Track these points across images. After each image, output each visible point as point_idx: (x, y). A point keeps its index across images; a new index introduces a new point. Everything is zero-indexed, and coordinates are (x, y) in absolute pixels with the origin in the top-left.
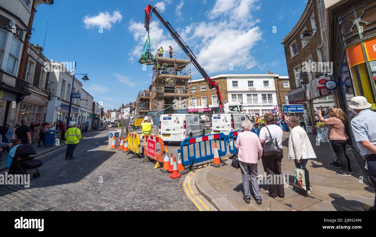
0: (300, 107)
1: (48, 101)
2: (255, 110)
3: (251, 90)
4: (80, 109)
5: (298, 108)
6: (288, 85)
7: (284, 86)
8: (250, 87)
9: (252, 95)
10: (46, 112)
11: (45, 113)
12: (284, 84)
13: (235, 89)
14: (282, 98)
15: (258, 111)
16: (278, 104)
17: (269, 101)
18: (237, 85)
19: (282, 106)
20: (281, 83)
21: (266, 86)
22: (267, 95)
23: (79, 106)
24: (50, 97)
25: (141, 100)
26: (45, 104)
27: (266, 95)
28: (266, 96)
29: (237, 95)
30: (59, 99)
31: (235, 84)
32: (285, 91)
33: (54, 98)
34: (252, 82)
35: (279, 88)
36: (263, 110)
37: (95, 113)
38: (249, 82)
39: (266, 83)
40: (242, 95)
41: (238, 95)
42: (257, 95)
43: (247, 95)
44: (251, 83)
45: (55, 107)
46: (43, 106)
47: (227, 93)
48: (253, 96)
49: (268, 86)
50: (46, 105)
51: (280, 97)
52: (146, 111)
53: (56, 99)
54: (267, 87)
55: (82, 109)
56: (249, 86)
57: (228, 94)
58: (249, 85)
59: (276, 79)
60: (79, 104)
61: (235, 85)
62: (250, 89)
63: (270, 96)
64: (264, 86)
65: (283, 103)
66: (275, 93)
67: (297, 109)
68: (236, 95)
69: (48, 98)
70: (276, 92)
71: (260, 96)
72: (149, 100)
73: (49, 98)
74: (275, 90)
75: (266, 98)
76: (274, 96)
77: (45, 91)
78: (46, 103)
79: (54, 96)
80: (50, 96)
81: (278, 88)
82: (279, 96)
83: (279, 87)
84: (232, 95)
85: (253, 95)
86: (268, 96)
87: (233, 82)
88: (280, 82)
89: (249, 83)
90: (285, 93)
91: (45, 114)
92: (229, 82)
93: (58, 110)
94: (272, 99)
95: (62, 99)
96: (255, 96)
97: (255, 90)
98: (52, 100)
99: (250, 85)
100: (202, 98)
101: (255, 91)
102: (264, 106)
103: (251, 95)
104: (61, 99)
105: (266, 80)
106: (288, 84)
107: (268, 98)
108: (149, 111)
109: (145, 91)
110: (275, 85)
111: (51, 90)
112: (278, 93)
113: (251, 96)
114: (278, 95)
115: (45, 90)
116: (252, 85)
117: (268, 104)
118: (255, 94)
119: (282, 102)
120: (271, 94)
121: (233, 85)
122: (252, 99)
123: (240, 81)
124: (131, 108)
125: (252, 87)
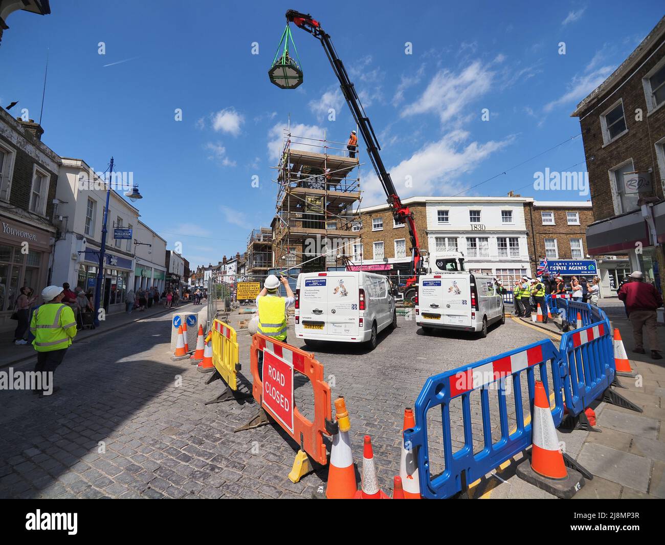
0: (575, 266)
1: (56, 241)
2: (482, 269)
3: (476, 229)
4: (134, 262)
5: (572, 266)
6: (551, 220)
7: (544, 221)
8: (473, 223)
9: (477, 240)
10: (52, 266)
11: (49, 267)
12: (543, 218)
13: (443, 227)
14: (539, 247)
15: (489, 271)
16: (531, 259)
17: (512, 251)
18: (447, 219)
19: (537, 263)
20: (537, 216)
21: (506, 221)
22: (508, 240)
23: (133, 256)
24: (61, 233)
25: (256, 247)
26: (48, 247)
27: (505, 239)
28: (505, 241)
29: (446, 239)
30: (80, 237)
31: (443, 216)
32: (545, 232)
33: (68, 235)
34: (478, 212)
35: (534, 227)
36: (499, 270)
37: (171, 271)
38: (471, 212)
39: (507, 214)
40: (456, 239)
41: (449, 238)
42: (486, 239)
43: (467, 238)
44: (475, 215)
45: (71, 255)
46: (43, 252)
47: (427, 235)
48: (480, 241)
49: (510, 221)
50: (52, 248)
51: (534, 245)
52: (265, 268)
53: (74, 237)
54: (508, 223)
55: (141, 262)
56: (471, 221)
57: (429, 236)
58: (471, 218)
59: (528, 208)
60: (132, 252)
61: (443, 219)
62: (473, 227)
63: (514, 241)
64: (503, 221)
65: (540, 256)
66: (526, 236)
67: (567, 268)
68: (444, 238)
69: (56, 236)
70: (527, 234)
71: (493, 241)
72: (270, 248)
73: (58, 236)
74: (524, 228)
75: (506, 245)
76: (523, 241)
77: (47, 220)
78: (51, 246)
79: (68, 232)
80: (60, 231)
81: (530, 226)
82: (532, 243)
83: (533, 224)
84: (437, 238)
85: (480, 238)
86: (510, 241)
87: (440, 213)
88: (535, 214)
89: (471, 215)
90: (544, 235)
91: (50, 270)
92: (431, 213)
93: (78, 261)
94: (518, 249)
95: (87, 238)
96: (483, 241)
97: (484, 229)
98: (65, 239)
99: (475, 218)
100: (375, 244)
101: (484, 232)
102: (501, 261)
103: (475, 238)
104: (85, 239)
105: (507, 208)
106: (552, 217)
107: (511, 245)
108: (271, 268)
109: (264, 232)
110: (525, 219)
111: (61, 218)
112: (531, 235)
113: (475, 241)
114: (532, 240)
115: (48, 218)
116: (479, 220)
117: (509, 258)
118: (483, 238)
119: (538, 254)
120: (517, 239)
121: (439, 219)
122: (478, 247)
123: (453, 211)
124: (238, 263)
125: (477, 223)
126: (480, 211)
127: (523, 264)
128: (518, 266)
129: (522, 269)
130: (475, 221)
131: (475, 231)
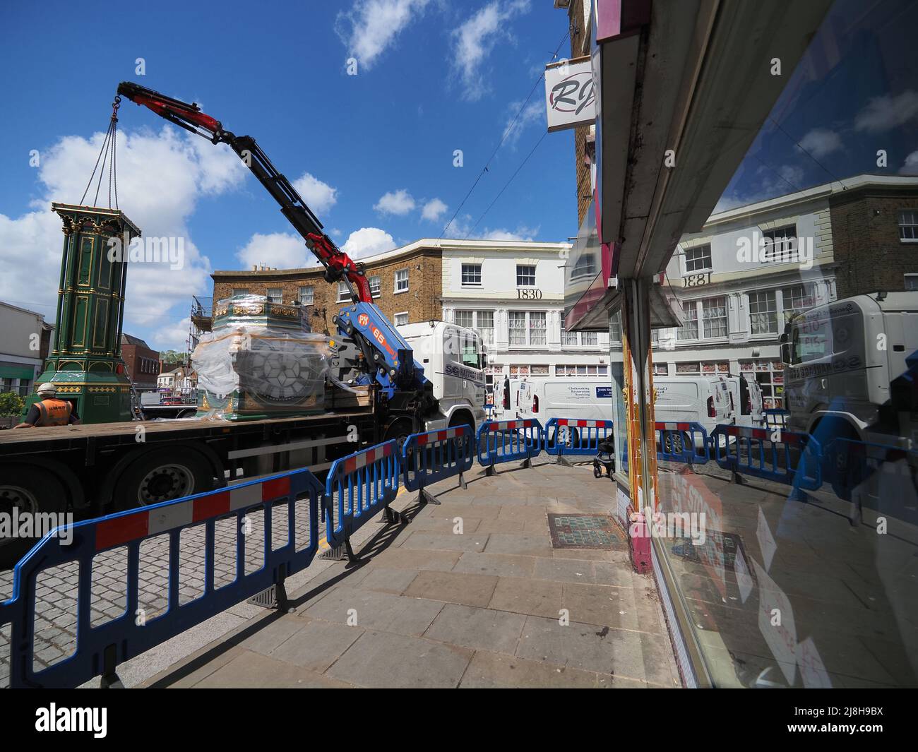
2: (532, 366)
3: (525, 297)
8: (522, 287)
9: (527, 315)
13: (471, 292)
15: (545, 369)
17: (586, 336)
18: (478, 279)
29: (475, 314)
31: (471, 274)
34: (532, 269)
36: (562, 366)
38: (520, 268)
40: (491, 313)
41: (479, 312)
42: (544, 313)
43: (511, 313)
44: (526, 274)
47: (441, 306)
48: (532, 317)
56: (519, 283)
57: (444, 307)
58: (518, 278)
61: (471, 279)
62: (521, 294)
68: (471, 312)
71: (553, 318)
84: (457, 312)
85: (532, 313)
87: (465, 268)
89: (518, 273)
92: (451, 269)
96: (537, 318)
97: (539, 297)
99: (525, 279)
101: (540, 302)
102: (564, 352)
103: (523, 313)
113: (524, 317)
116: (532, 281)
117: (579, 346)
118: (538, 313)
121: (464, 279)
122: (527, 327)
123: (489, 266)
125: (529, 287)
126: (536, 266)
127: (602, 358)
128: (594, 360)
129: (600, 367)
130: (526, 283)
131: (524, 299)
